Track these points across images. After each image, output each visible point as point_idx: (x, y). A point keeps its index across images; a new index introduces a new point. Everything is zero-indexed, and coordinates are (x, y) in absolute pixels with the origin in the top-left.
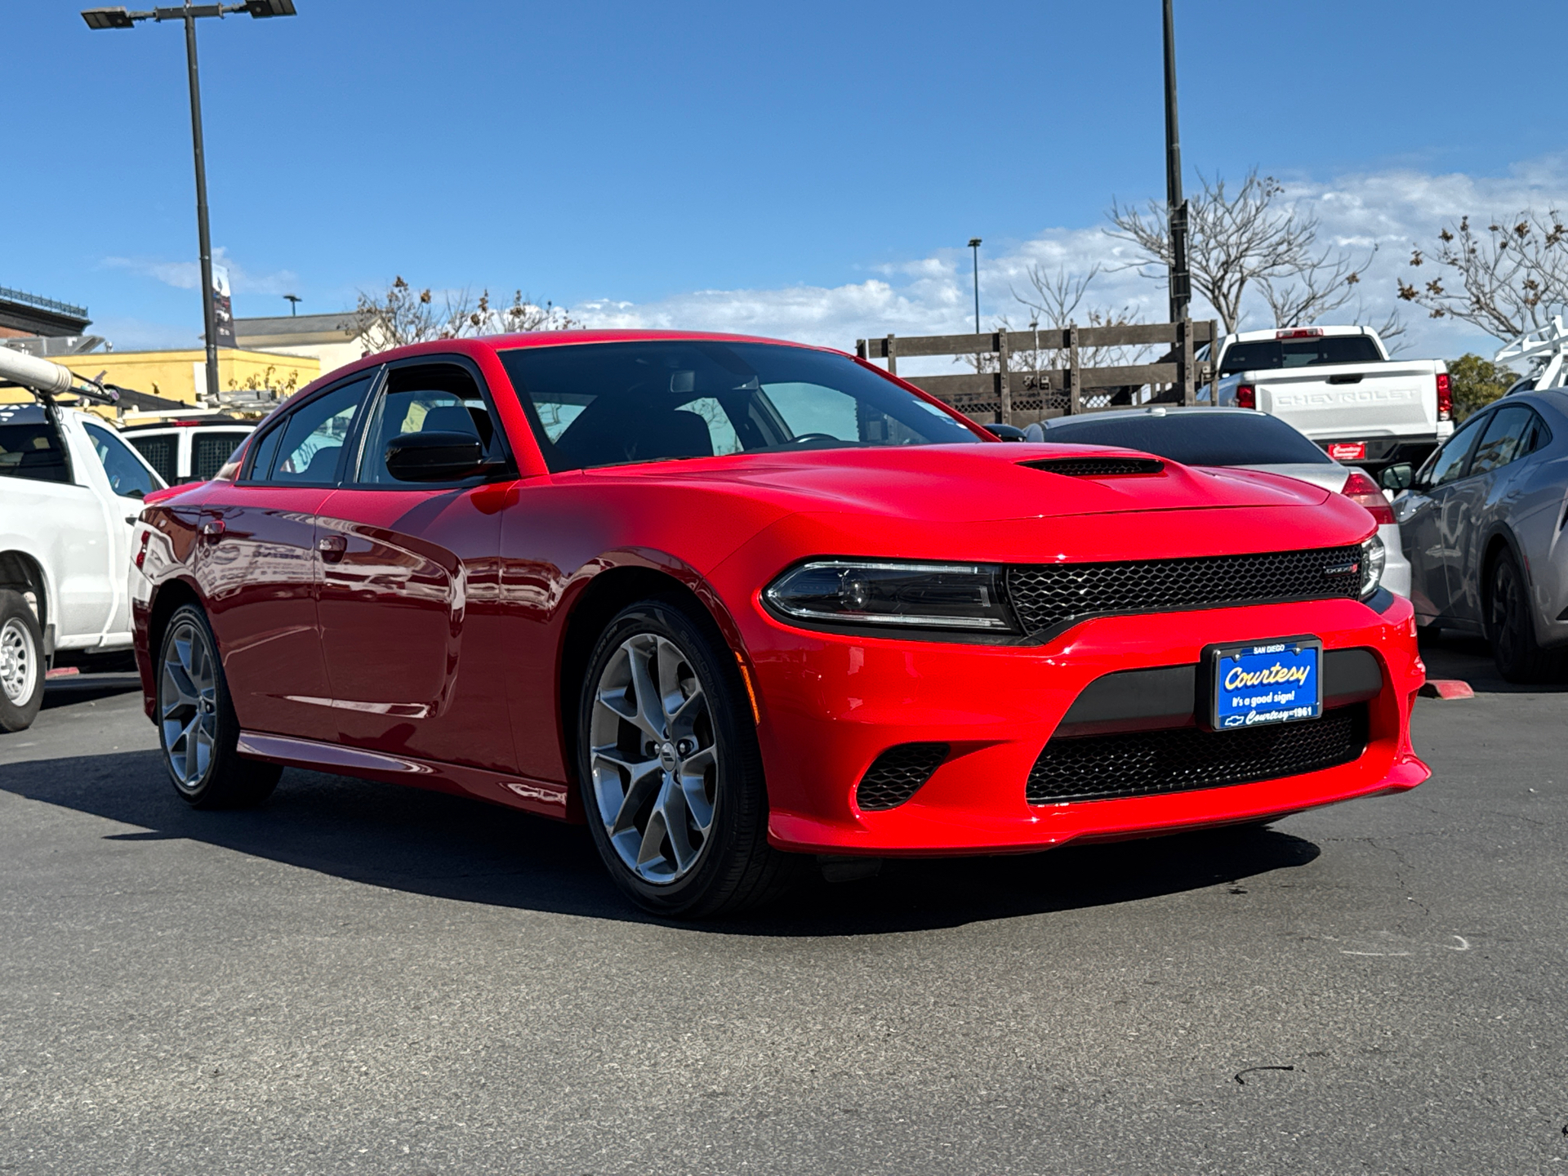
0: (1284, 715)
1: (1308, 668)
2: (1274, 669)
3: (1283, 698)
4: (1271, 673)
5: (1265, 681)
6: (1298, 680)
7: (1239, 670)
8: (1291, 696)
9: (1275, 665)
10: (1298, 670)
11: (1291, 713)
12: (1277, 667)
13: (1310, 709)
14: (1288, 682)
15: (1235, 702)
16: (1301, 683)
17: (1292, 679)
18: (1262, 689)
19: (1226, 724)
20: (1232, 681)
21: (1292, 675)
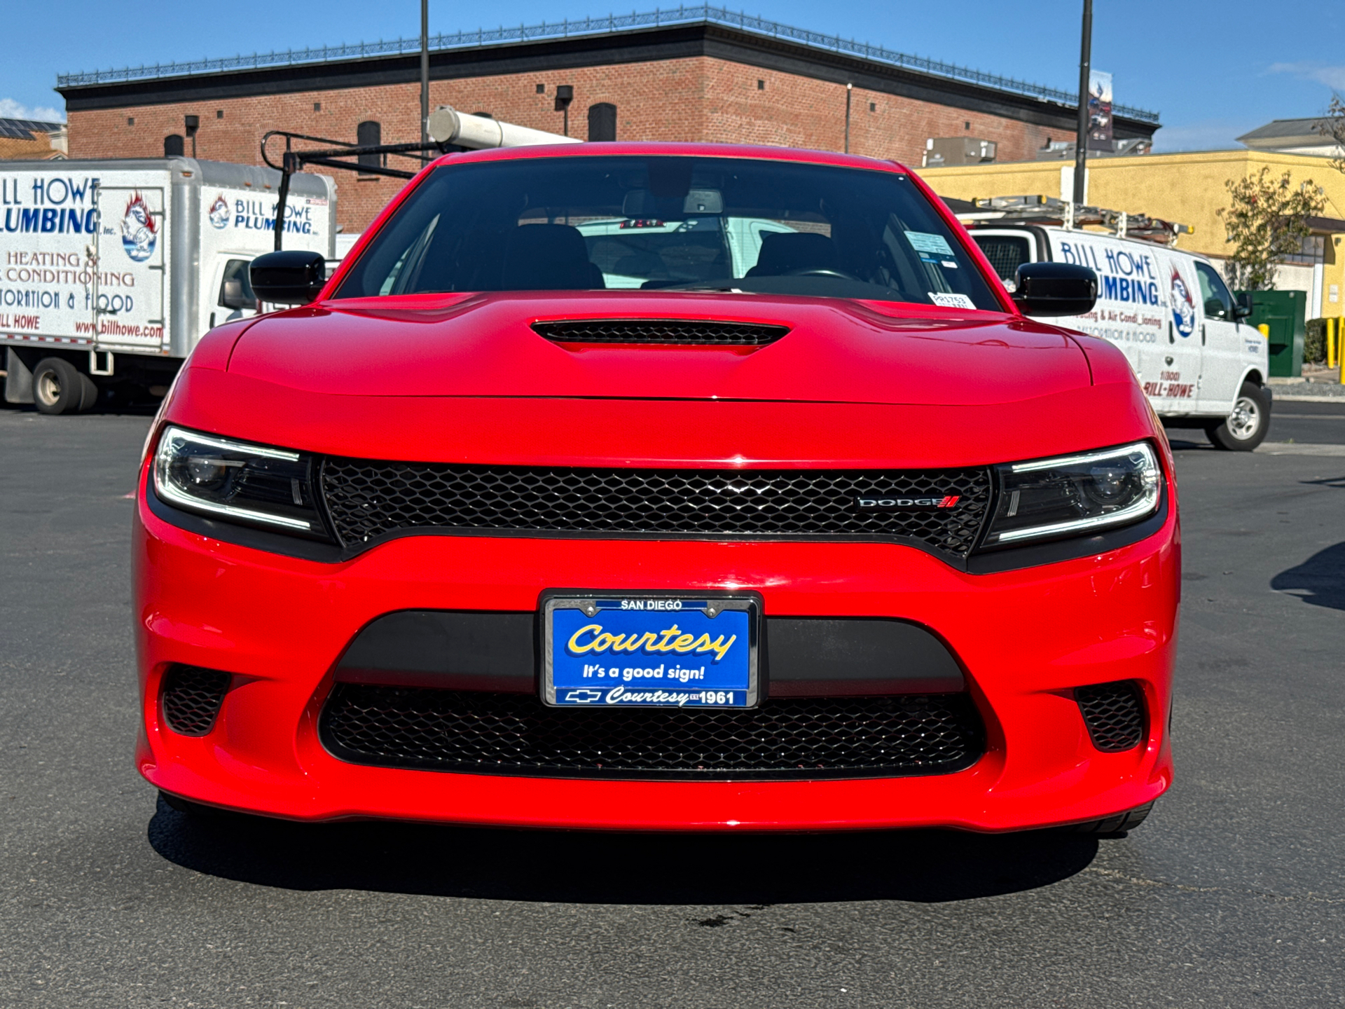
0: (682, 699)
1: (734, 638)
2: (667, 634)
3: (685, 675)
4: (660, 638)
5: (649, 648)
6: (713, 653)
7: (598, 628)
8: (699, 674)
9: (669, 628)
10: (713, 639)
11: (694, 697)
12: (674, 630)
13: (731, 696)
14: (693, 652)
15: (588, 671)
16: (718, 658)
17: (699, 650)
18: (643, 658)
19: (567, 699)
20: (580, 642)
21: (702, 645)
